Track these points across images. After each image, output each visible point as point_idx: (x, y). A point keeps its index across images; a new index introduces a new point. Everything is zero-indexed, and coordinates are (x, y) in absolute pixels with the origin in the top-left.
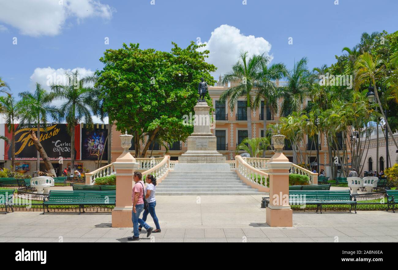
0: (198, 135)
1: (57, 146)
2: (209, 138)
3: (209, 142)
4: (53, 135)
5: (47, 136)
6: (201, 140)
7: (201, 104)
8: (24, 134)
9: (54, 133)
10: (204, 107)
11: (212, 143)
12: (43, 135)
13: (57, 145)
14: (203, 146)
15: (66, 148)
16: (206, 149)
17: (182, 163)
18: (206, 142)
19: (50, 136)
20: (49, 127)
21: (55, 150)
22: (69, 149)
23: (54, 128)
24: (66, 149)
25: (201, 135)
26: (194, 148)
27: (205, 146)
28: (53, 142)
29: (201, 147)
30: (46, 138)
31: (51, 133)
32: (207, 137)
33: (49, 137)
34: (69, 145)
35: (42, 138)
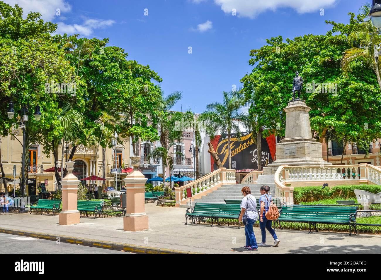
0: (288, 140)
1: (255, 156)
2: (297, 143)
3: (298, 148)
4: (251, 144)
5: (245, 145)
6: (289, 147)
7: (293, 104)
8: (226, 145)
9: (251, 142)
10: (294, 108)
11: (301, 149)
12: (242, 145)
13: (255, 154)
14: (291, 153)
15: (263, 157)
16: (295, 157)
17: (267, 174)
18: (294, 149)
19: (248, 145)
20: (247, 135)
21: (253, 161)
22: (266, 158)
23: (251, 136)
24: (263, 159)
25: (291, 140)
26: (283, 157)
27: (294, 153)
28: (251, 152)
29: (290, 155)
30: (245, 148)
31: (249, 142)
32: (295, 142)
33: (247, 147)
34: (266, 154)
35: (241, 147)
